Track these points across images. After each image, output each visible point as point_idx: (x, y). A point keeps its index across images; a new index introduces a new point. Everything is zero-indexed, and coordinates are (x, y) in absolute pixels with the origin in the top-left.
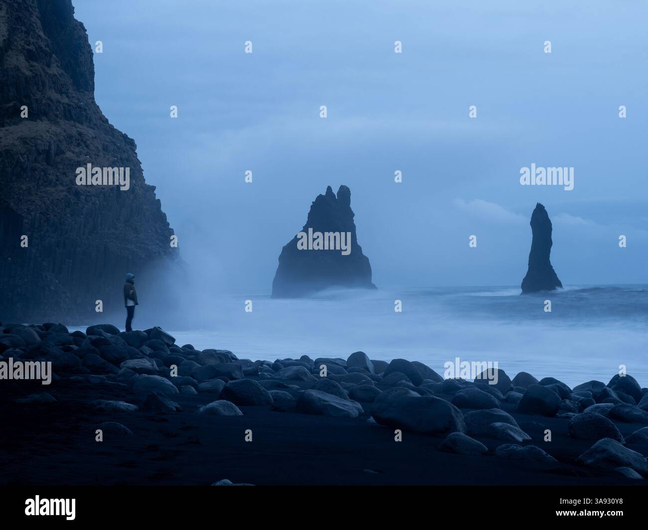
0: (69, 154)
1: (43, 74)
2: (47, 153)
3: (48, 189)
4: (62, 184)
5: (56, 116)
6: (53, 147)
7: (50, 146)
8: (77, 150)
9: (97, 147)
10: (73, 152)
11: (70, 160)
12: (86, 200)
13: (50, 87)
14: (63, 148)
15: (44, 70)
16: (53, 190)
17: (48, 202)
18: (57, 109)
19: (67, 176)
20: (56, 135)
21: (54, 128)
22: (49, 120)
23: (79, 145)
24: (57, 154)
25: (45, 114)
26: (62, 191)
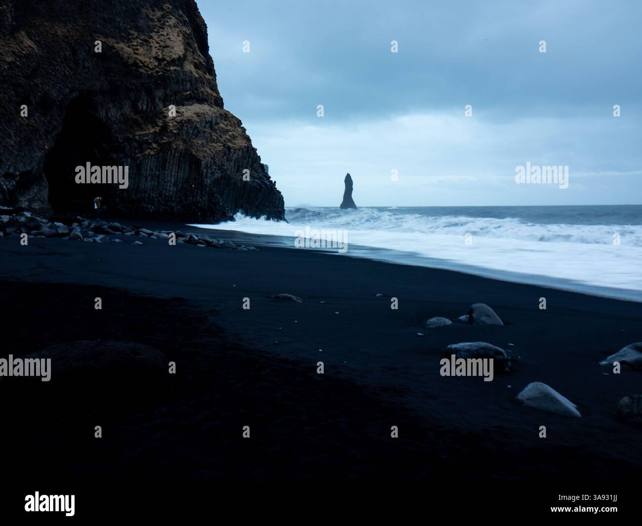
0: (221, 125)
1: (204, 78)
2: (211, 122)
3: (213, 144)
4: (220, 142)
5: (211, 103)
6: (214, 120)
7: (212, 119)
8: (225, 123)
9: (235, 123)
10: (224, 124)
11: (223, 128)
12: (234, 153)
13: (207, 86)
14: (218, 121)
15: (203, 75)
16: (216, 145)
17: (214, 152)
18: (211, 99)
19: (222, 138)
20: (214, 113)
21: (212, 109)
22: (208, 105)
23: (226, 120)
24: (215, 125)
25: (206, 101)
26: (221, 146)
